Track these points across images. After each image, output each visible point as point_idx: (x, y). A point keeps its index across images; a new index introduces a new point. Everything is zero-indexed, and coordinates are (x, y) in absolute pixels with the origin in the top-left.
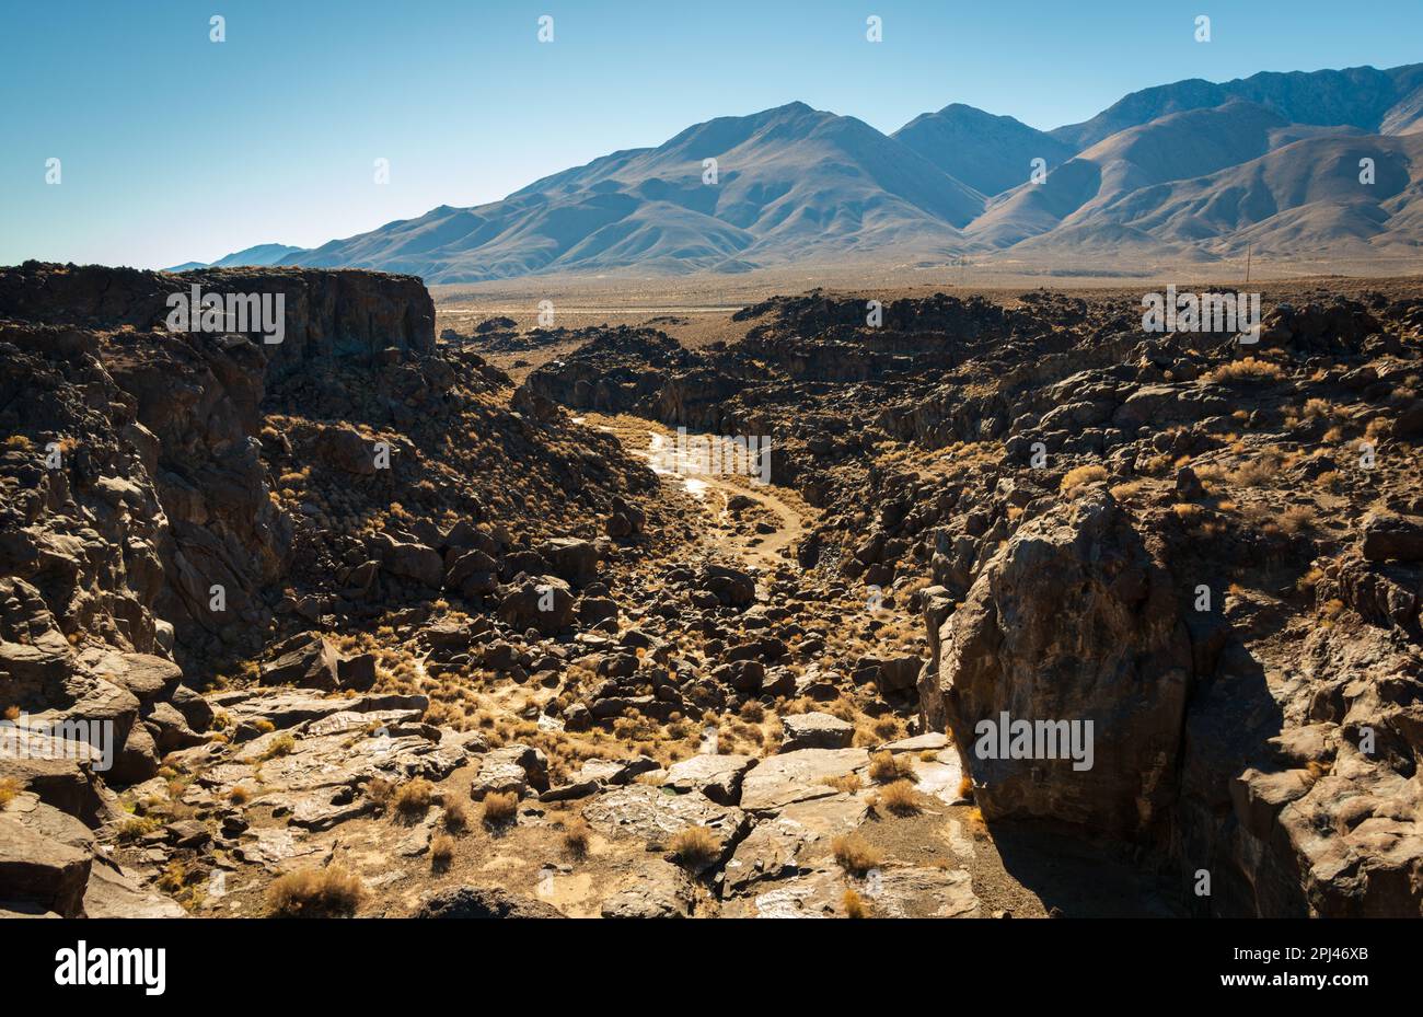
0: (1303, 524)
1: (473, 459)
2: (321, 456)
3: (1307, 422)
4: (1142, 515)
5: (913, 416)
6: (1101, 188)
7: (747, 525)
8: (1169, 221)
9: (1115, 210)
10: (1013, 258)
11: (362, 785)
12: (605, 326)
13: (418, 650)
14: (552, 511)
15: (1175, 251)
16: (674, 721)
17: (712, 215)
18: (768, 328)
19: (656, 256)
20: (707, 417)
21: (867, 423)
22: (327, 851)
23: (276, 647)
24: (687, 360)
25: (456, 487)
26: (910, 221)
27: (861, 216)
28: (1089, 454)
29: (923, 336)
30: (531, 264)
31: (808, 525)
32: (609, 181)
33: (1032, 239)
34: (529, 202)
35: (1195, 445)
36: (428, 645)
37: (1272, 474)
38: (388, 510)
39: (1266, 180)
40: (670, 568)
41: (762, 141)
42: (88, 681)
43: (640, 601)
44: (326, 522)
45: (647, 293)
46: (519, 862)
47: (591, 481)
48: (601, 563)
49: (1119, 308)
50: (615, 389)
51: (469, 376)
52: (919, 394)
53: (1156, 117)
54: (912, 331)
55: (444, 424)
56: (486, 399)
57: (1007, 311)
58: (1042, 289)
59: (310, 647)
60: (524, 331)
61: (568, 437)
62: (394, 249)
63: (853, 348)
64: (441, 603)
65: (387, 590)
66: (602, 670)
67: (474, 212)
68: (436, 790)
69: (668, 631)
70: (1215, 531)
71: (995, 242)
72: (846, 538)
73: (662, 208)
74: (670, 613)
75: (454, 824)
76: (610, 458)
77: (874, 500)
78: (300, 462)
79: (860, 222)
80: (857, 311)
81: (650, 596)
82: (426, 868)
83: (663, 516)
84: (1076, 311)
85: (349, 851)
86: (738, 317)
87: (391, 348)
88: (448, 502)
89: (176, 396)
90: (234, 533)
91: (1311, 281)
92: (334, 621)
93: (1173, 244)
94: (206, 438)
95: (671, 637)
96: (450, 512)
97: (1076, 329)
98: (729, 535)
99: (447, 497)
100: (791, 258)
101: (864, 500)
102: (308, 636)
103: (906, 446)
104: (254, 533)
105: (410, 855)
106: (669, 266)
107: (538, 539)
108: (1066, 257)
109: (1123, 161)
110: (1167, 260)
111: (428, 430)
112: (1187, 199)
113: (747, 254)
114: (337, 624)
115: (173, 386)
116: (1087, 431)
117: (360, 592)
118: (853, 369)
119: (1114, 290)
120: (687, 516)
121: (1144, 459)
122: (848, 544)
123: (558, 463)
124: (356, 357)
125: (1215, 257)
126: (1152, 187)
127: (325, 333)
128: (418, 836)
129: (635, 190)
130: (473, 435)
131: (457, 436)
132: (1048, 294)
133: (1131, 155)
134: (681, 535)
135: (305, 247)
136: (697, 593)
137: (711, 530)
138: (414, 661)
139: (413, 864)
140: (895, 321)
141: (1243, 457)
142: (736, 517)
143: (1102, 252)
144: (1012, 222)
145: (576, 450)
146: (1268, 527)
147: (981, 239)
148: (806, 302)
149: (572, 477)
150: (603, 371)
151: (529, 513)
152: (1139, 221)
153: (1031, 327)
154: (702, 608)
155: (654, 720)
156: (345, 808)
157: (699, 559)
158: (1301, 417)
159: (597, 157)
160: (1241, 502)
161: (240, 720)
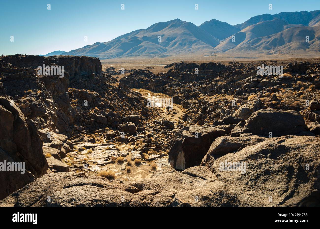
0: (298, 104)
1: (111, 98)
2: (80, 97)
3: (297, 86)
4: (266, 104)
5: (206, 89)
6: (246, 39)
7: (171, 112)
8: (261, 46)
9: (249, 43)
10: (226, 54)
11: (110, 158)
12: (135, 69)
13: (104, 138)
14: (129, 109)
15: (262, 53)
16: (160, 152)
17: (158, 44)
18: (173, 70)
19: (146, 54)
20: (160, 89)
21: (196, 90)
22: (106, 169)
23: (74, 137)
24: (155, 77)
25: (109, 104)
26: (203, 46)
27: (192, 45)
28: (253, 93)
29: (208, 71)
30: (118, 55)
31: (184, 112)
32: (135, 37)
33: (230, 50)
34: (117, 41)
35: (275, 91)
36: (106, 137)
37: (291, 96)
38: (94, 109)
39: (283, 37)
40: (155, 121)
41: (170, 28)
42: (53, 138)
43: (150, 128)
44: (82, 111)
45: (144, 62)
46: (144, 171)
47: (136, 103)
48: (140, 120)
49: (251, 65)
50: (139, 83)
51: (109, 80)
52: (208, 84)
53: (258, 22)
54: (205, 70)
55: (105, 90)
56: (113, 85)
57: (226, 66)
58: (233, 61)
59: (82, 137)
60: (117, 71)
61: (131, 93)
62: (86, 52)
63: (192, 74)
64: (107, 128)
65: (96, 125)
66: (144, 141)
67: (104, 43)
68: (125, 159)
69: (157, 134)
70: (280, 106)
71: (222, 51)
72: (193, 115)
73: (147, 43)
74: (156, 130)
75: (129, 164)
76: (140, 98)
77: (199, 106)
78: (75, 98)
79: (192, 46)
80: (193, 66)
81: (152, 127)
82: (126, 172)
83: (152, 110)
84: (241, 66)
85: (110, 169)
86: (165, 67)
87: (93, 74)
88: (107, 107)
89: (52, 83)
90: (64, 113)
91: (293, 59)
92: (85, 132)
93: (262, 51)
94: (58, 92)
95: (157, 135)
96: (107, 109)
97: (241, 70)
98: (167, 115)
99: (107, 106)
100: (176, 54)
101: (197, 107)
102: (81, 134)
103: (205, 95)
104: (68, 113)
105: (122, 170)
106: (149, 56)
107: (126, 115)
108: (238, 54)
109: (251, 32)
110: (261, 55)
111: (102, 92)
112: (265, 41)
113: (166, 53)
114: (86, 132)
115: (51, 81)
116: (252, 88)
117: (90, 125)
118: (192, 79)
119: (249, 61)
120: (157, 111)
121: (264, 93)
122: (194, 116)
123: (129, 99)
124: (85, 75)
125: (271, 54)
126: (257, 38)
127: (79, 70)
128: (123, 166)
129: (141, 39)
130: (111, 92)
131: (108, 93)
132: (235, 62)
133: (253, 31)
134: (157, 114)
135: (66, 51)
136: (162, 126)
137: (163, 114)
138: (103, 140)
139: (123, 171)
140: (201, 68)
141: (284, 93)
142: (168, 111)
143: (246, 53)
144: (225, 46)
145: (133, 96)
146: (291, 105)
147: (219, 50)
148: (181, 64)
149: (132, 102)
150: (136, 79)
151: (124, 109)
152: (254, 46)
153: (232, 69)
154: (163, 130)
155: (156, 152)
156: (107, 162)
157: (161, 119)
158: (296, 85)
159: (132, 31)
160: (285, 101)
161: (79, 147)
